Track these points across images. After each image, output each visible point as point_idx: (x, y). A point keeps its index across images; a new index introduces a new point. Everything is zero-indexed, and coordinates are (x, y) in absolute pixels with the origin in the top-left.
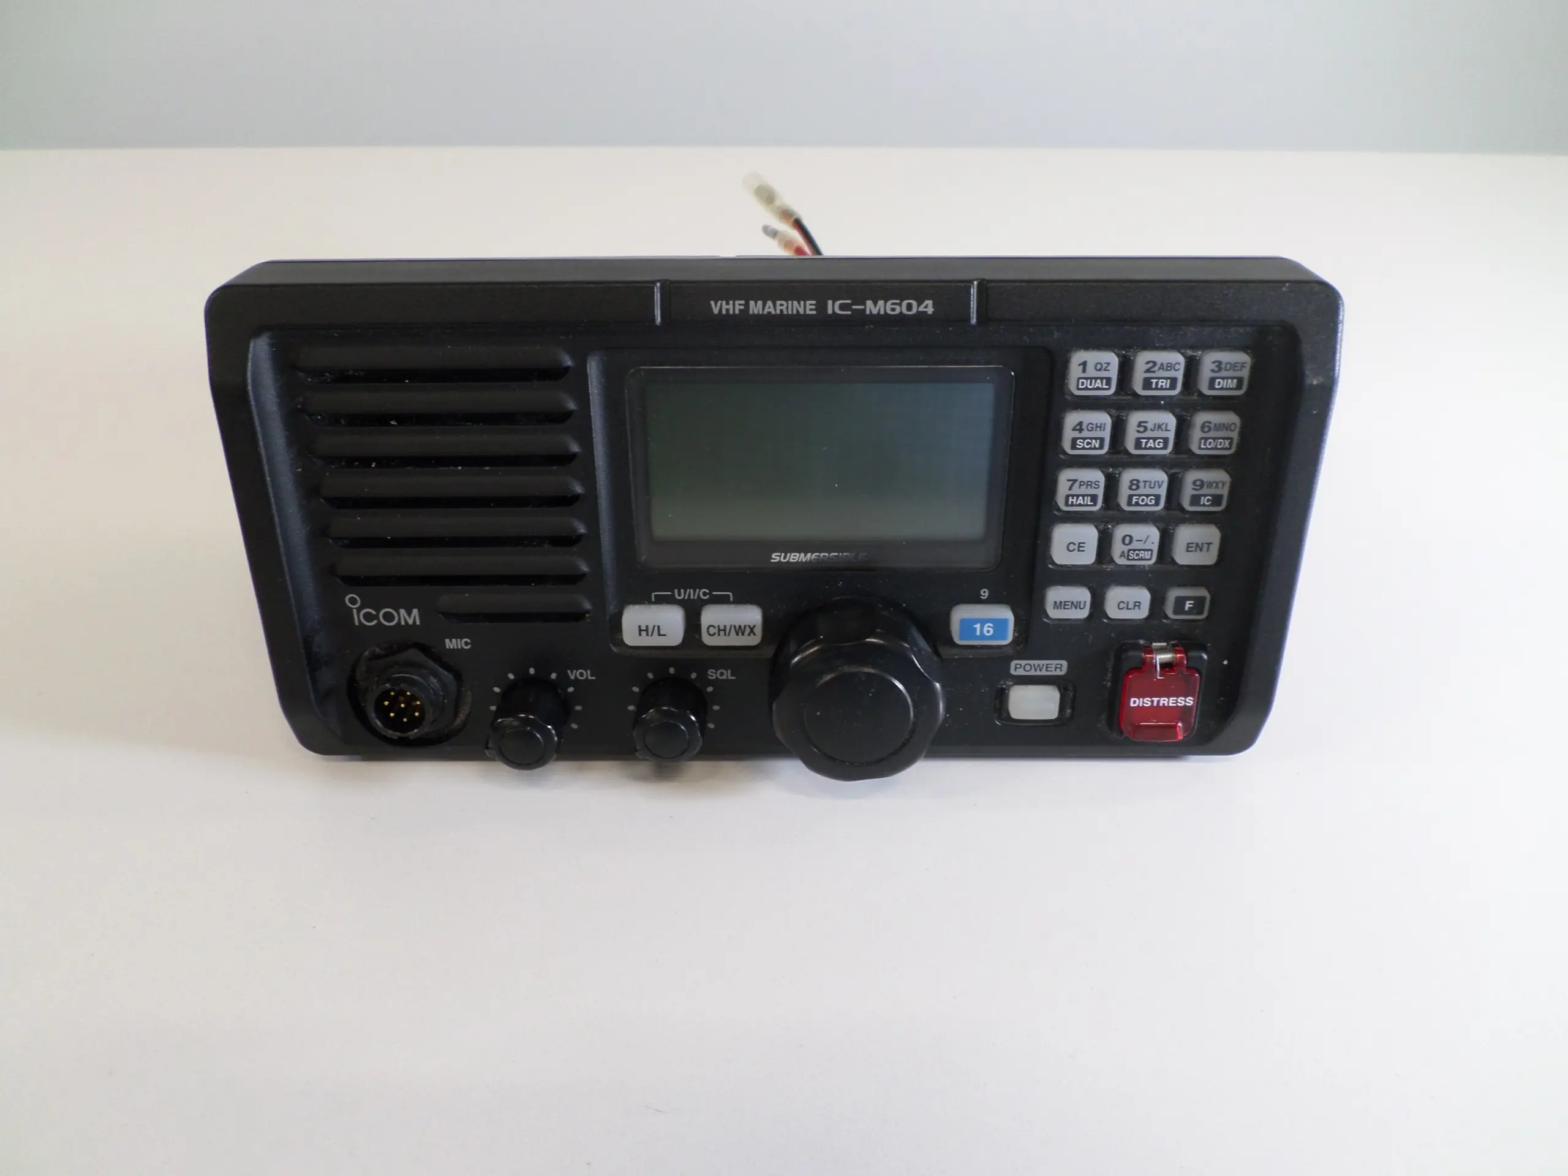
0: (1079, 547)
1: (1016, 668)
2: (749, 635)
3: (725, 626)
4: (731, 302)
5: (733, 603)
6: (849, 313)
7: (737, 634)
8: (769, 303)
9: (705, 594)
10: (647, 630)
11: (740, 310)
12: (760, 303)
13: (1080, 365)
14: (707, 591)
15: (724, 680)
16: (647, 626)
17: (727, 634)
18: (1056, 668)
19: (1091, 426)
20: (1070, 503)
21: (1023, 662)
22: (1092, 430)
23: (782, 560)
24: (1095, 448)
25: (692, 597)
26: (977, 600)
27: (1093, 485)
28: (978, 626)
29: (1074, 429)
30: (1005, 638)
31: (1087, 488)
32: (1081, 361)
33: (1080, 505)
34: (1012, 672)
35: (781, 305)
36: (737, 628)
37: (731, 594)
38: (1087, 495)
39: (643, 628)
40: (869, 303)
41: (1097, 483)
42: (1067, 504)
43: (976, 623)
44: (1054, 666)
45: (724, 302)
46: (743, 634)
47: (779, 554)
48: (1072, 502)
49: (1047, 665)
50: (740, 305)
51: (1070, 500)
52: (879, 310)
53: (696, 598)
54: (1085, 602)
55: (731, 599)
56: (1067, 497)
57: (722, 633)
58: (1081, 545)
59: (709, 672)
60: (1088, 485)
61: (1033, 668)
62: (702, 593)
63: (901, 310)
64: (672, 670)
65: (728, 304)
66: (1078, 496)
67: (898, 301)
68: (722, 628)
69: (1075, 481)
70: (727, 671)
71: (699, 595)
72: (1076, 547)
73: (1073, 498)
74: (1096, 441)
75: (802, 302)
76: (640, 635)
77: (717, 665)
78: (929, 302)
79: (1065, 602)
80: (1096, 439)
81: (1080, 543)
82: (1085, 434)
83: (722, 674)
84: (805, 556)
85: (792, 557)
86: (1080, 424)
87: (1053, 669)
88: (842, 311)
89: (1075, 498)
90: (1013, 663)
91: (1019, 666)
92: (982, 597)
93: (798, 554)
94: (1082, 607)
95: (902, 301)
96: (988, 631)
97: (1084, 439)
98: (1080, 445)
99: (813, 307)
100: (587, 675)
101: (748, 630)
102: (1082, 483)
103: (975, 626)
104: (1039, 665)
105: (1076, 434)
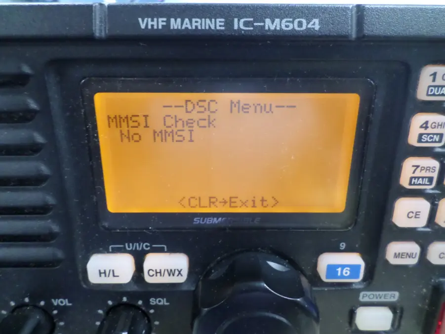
0: (416, 215)
1: (363, 297)
2: (178, 276)
3: (160, 270)
4: (155, 19)
5: (168, 252)
6: (252, 28)
7: (169, 275)
8: (187, 20)
9: (147, 246)
10: (105, 273)
11: (163, 26)
12: (179, 20)
13: (431, 75)
14: (148, 244)
15: (161, 306)
16: (105, 271)
17: (162, 275)
18: (391, 296)
19: (434, 124)
20: (412, 183)
21: (368, 293)
22: (435, 128)
23: (201, 222)
24: (435, 142)
25: (138, 249)
26: (337, 250)
27: (431, 170)
28: (339, 269)
29: (421, 127)
30: (357, 277)
31: (426, 172)
32: (432, 73)
33: (420, 184)
34: (361, 299)
35: (196, 22)
36: (169, 271)
37: (165, 246)
38: (426, 177)
39: (102, 271)
40: (268, 21)
41: (434, 168)
42: (410, 184)
43: (338, 268)
44: (389, 296)
45: (150, 19)
46: (173, 275)
47: (199, 218)
48: (414, 182)
49: (385, 294)
50: (163, 21)
51: (413, 181)
52: (276, 26)
53: (140, 249)
54: (416, 253)
55: (166, 250)
56: (411, 178)
57: (159, 274)
58: (417, 213)
59: (151, 300)
60: (427, 170)
61: (375, 297)
62: (145, 246)
63: (294, 27)
64: (125, 299)
65: (152, 21)
66: (419, 178)
67: (291, 20)
68: (158, 271)
69: (418, 167)
70: (163, 300)
71: (142, 247)
72: (414, 215)
73: (415, 180)
74: (437, 137)
75: (213, 20)
76: (100, 276)
77: (157, 295)
78: (316, 21)
79: (402, 253)
80: (437, 134)
81: (417, 212)
82: (429, 131)
83: (160, 301)
84: (217, 219)
85: (208, 220)
86: (427, 123)
87: (389, 297)
88: (246, 27)
89: (417, 179)
90: (362, 294)
91: (365, 295)
92: (341, 248)
93: (212, 219)
94: (414, 256)
95: (294, 19)
96: (346, 273)
97: (428, 134)
98: (424, 139)
99: (223, 24)
100: (65, 302)
101: (177, 273)
102: (423, 168)
103: (337, 270)
104: (379, 295)
105: (423, 131)
